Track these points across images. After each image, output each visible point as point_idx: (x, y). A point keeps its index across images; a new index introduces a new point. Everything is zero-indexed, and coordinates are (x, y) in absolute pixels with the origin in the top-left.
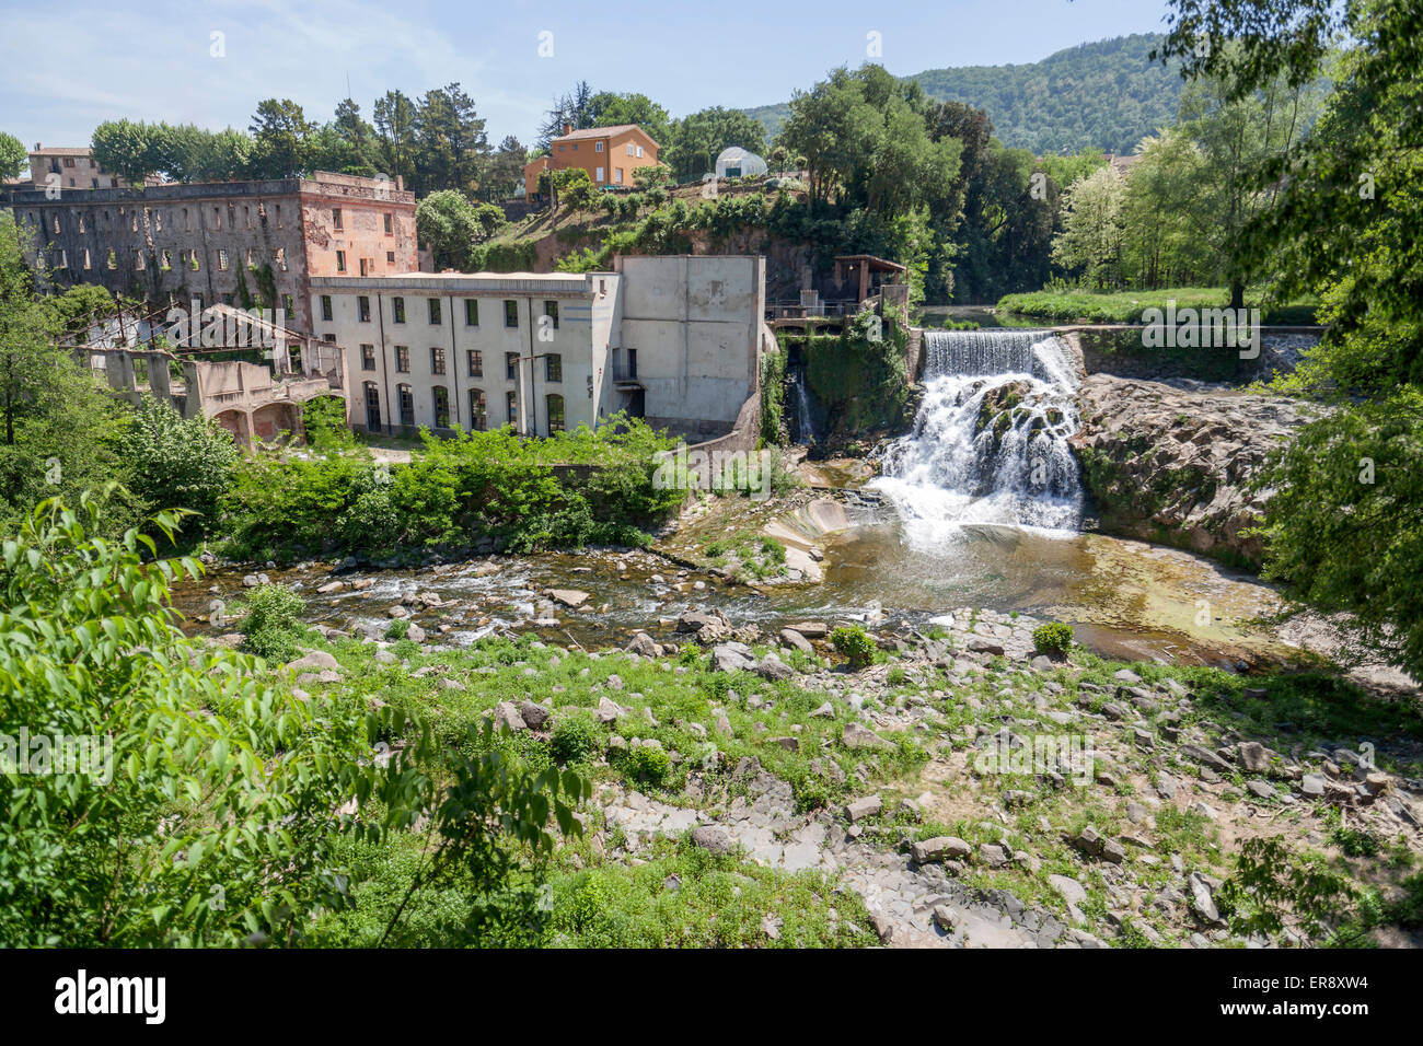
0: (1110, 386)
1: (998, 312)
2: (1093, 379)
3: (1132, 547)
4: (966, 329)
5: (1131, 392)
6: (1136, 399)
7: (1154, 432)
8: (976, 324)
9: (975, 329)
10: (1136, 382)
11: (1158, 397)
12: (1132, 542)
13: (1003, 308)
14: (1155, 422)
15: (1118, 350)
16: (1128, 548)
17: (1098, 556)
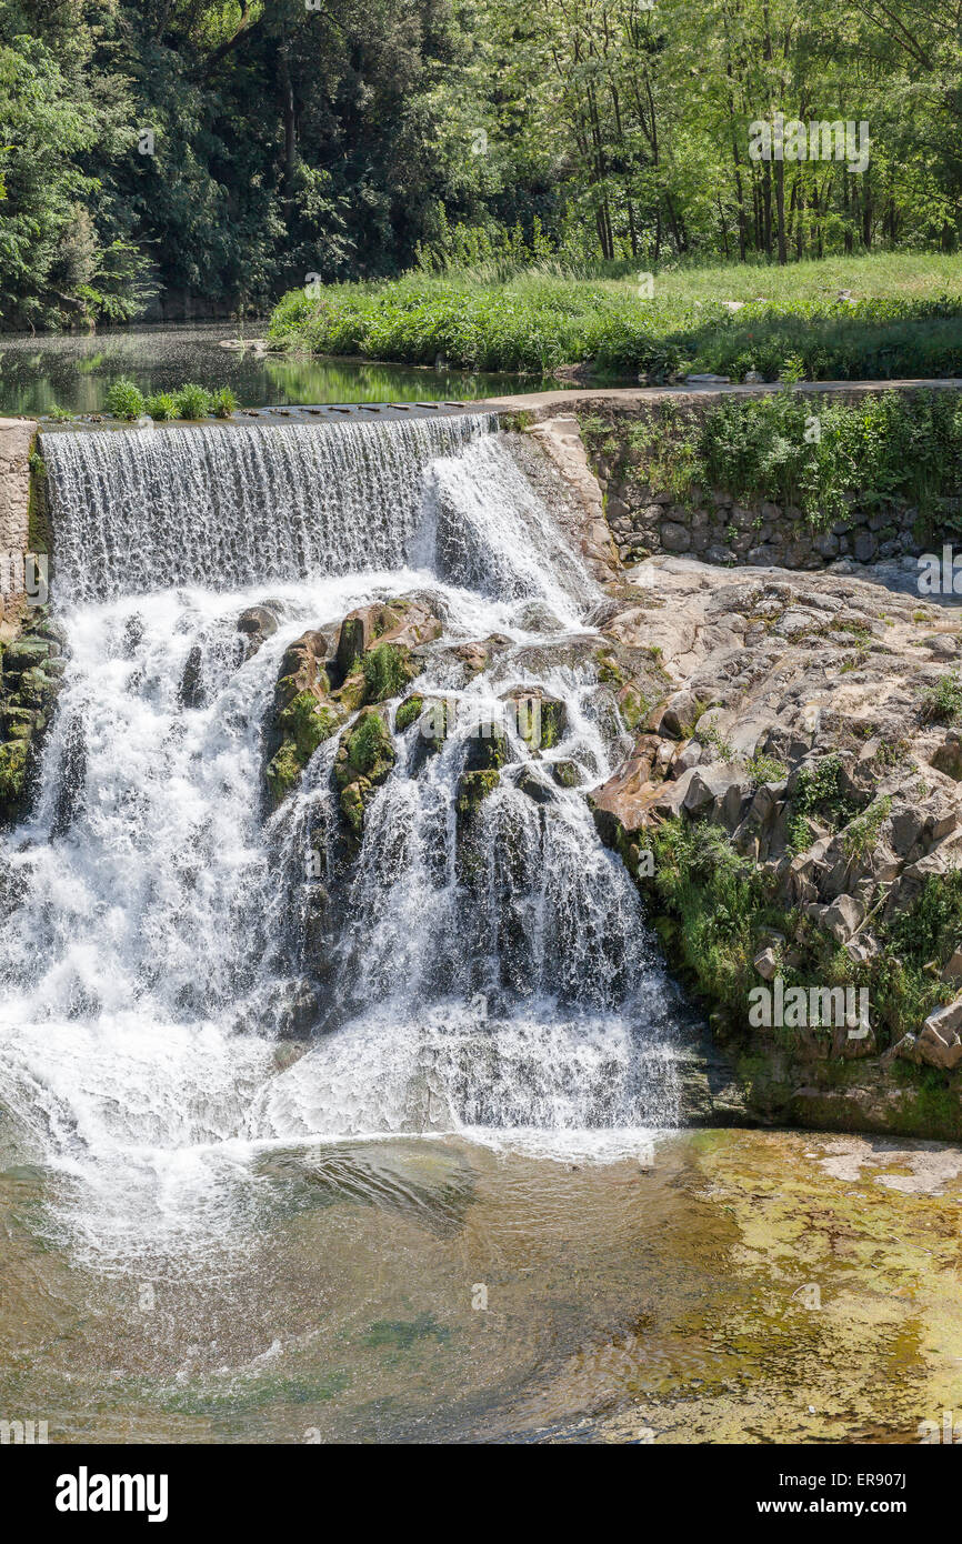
0: (704, 599)
1: (277, 350)
2: (647, 574)
3: (846, 1158)
4: (188, 414)
5: (778, 615)
6: (794, 638)
7: (869, 750)
8: (225, 396)
9: (220, 414)
10: (784, 579)
11: (862, 629)
12: (842, 1144)
13: (293, 337)
14: (864, 713)
15: (711, 471)
16: (833, 1167)
17: (743, 1209)
